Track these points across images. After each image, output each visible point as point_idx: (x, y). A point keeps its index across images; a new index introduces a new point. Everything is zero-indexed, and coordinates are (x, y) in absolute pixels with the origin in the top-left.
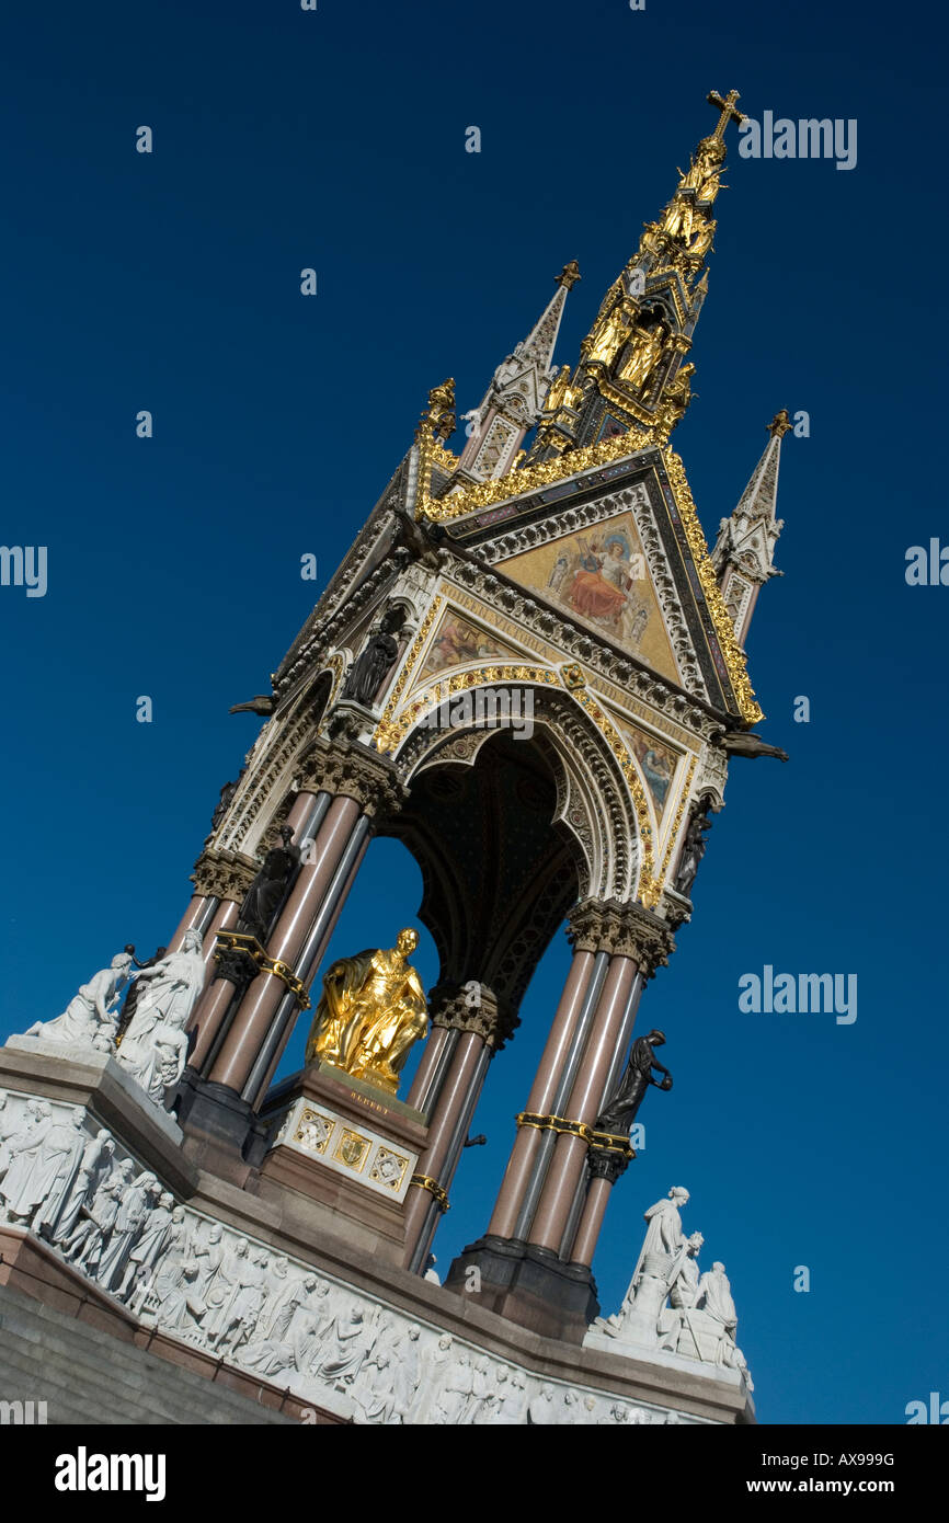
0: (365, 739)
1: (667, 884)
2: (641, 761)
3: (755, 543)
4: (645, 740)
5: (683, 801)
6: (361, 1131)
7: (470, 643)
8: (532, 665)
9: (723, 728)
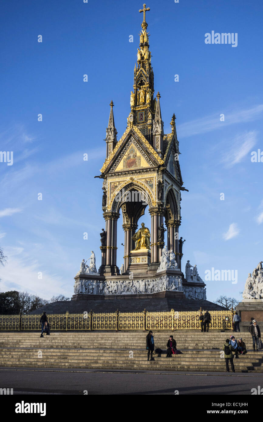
0: (106, 211)
2: (147, 184)
3: (157, 128)
4: (147, 180)
6: (138, 257)
7: (116, 186)
8: (125, 182)
9: (158, 169)
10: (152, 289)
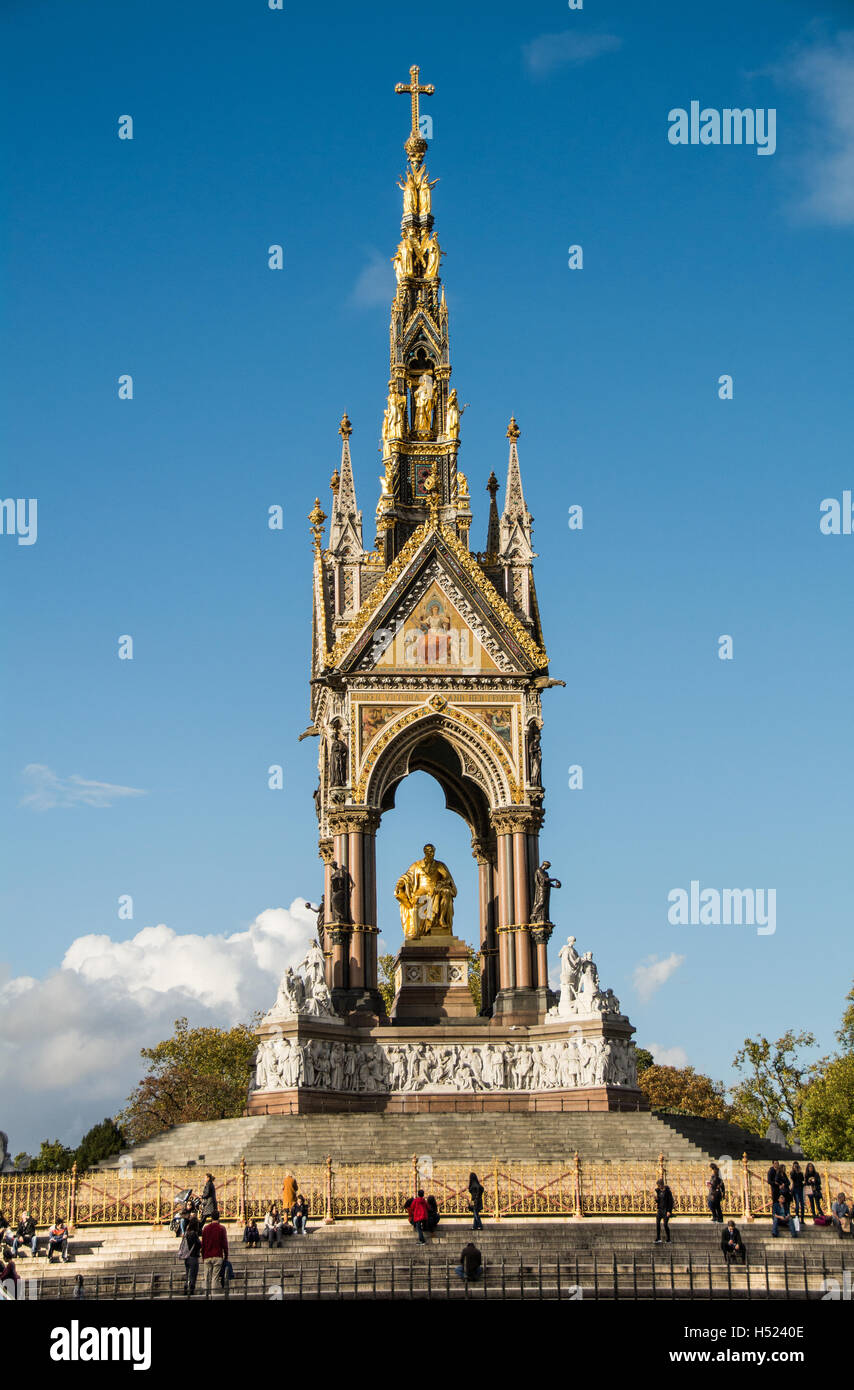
0: (349, 802)
1: (527, 786)
2: (490, 725)
4: (489, 712)
5: (520, 734)
6: (435, 964)
7: (379, 718)
8: (413, 709)
9: (528, 681)
10: (524, 1077)
